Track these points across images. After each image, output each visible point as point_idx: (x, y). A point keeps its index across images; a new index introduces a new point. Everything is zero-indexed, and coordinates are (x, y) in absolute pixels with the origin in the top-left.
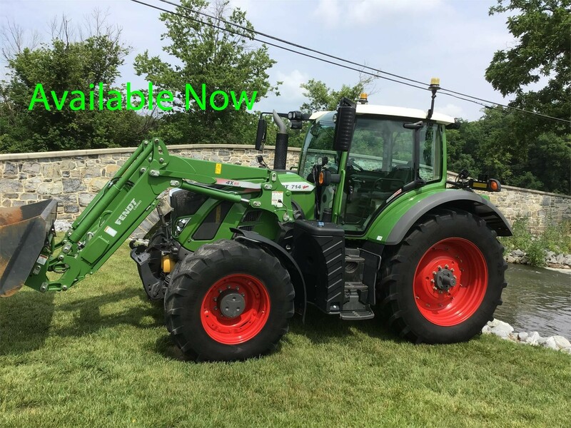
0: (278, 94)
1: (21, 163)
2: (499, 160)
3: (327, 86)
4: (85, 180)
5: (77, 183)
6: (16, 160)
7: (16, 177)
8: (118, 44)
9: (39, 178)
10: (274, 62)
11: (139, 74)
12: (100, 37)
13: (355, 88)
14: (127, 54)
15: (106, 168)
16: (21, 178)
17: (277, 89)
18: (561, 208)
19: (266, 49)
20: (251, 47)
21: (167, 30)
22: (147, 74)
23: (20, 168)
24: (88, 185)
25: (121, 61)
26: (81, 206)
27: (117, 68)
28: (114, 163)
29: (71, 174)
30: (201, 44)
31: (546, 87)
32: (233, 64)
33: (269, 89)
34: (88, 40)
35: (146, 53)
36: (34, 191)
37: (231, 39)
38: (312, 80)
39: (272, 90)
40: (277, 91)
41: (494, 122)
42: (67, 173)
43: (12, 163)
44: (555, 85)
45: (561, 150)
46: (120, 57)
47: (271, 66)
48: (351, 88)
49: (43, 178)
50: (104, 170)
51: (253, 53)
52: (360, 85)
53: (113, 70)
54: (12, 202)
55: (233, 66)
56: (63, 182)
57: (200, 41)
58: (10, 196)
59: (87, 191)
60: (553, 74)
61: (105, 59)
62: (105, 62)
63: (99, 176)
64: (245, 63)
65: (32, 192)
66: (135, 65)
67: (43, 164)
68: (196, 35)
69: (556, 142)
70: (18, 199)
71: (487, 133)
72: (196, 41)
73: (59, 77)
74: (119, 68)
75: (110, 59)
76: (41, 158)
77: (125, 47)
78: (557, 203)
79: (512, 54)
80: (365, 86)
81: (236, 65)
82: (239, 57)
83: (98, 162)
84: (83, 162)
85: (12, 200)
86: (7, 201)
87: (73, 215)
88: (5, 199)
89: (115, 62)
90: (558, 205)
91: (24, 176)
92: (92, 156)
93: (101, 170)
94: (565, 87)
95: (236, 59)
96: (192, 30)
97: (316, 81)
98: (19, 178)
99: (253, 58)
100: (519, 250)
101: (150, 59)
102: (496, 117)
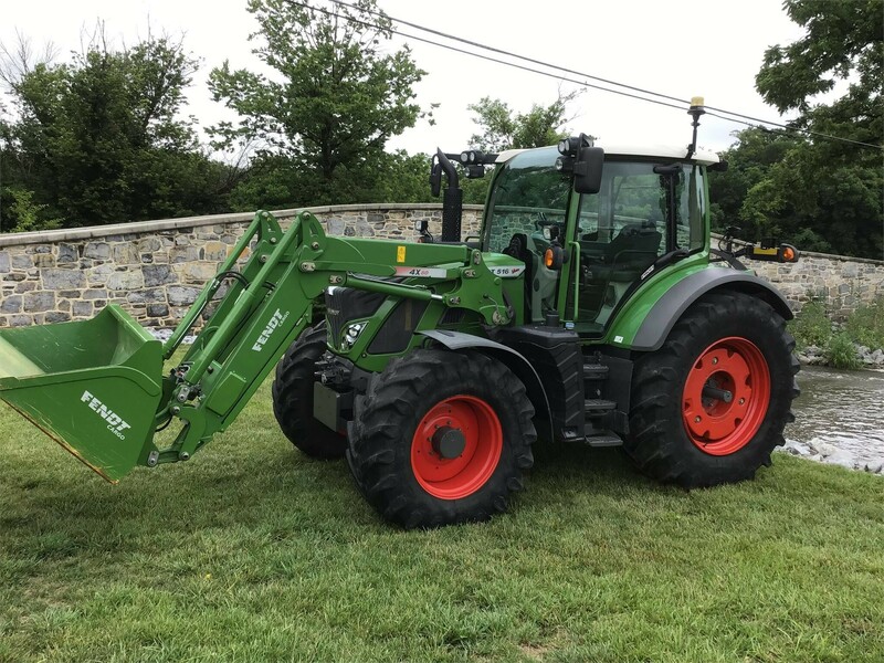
0: (432, 123)
1: (81, 243)
2: (761, 211)
3: (509, 108)
4: (176, 265)
5: (164, 271)
6: (75, 240)
7: (75, 266)
8: (183, 53)
9: (109, 265)
10: (424, 74)
11: (217, 98)
12: (154, 43)
13: (552, 109)
14: (196, 68)
15: (204, 247)
16: (83, 267)
17: (430, 115)
18: (874, 281)
19: (409, 51)
20: (386, 48)
21: (259, 27)
22: (228, 99)
23: (81, 253)
24: (180, 274)
25: (187, 80)
26: (171, 305)
27: (181, 91)
28: (217, 239)
29: (154, 257)
30: (312, 48)
31: (844, 98)
32: (361, 75)
33: (420, 114)
34: (137, 49)
35: (226, 65)
36: (103, 286)
37: (356, 38)
38: (485, 97)
39: (422, 117)
40: (431, 118)
41: (752, 152)
42: (149, 256)
43: (69, 244)
44: (858, 94)
45: (857, 193)
46: (186, 75)
47: (419, 79)
48: (546, 109)
49: (114, 265)
50: (202, 250)
51: (390, 58)
52: (559, 103)
53: (176, 94)
54: (71, 304)
55: (360, 80)
56: (143, 271)
57: (311, 44)
58: (69, 295)
59: (179, 283)
60: (855, 77)
61: (162, 77)
62: (162, 82)
63: (196, 260)
64: (380, 74)
65: (99, 287)
66: (210, 83)
67: (113, 243)
68: (303, 33)
69: (849, 181)
70: (81, 299)
71: (741, 169)
72: (303, 42)
73: (95, 108)
74: (184, 91)
75: (169, 77)
76: (110, 236)
77: (193, 57)
78: (867, 272)
79: (795, 50)
80: (567, 105)
81: (366, 78)
82: (370, 66)
83: (192, 237)
84: (172, 239)
85: (71, 301)
86: (64, 302)
87: (160, 319)
88: (62, 299)
89: (177, 80)
90: (869, 276)
91: (86, 263)
92: (185, 230)
93: (198, 251)
94: (873, 96)
95: (365, 70)
96: (298, 26)
97: (493, 100)
98: (80, 266)
99: (390, 66)
100: (814, 346)
101: (231, 73)
102: (754, 143)
